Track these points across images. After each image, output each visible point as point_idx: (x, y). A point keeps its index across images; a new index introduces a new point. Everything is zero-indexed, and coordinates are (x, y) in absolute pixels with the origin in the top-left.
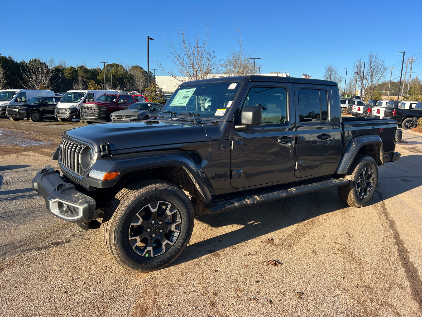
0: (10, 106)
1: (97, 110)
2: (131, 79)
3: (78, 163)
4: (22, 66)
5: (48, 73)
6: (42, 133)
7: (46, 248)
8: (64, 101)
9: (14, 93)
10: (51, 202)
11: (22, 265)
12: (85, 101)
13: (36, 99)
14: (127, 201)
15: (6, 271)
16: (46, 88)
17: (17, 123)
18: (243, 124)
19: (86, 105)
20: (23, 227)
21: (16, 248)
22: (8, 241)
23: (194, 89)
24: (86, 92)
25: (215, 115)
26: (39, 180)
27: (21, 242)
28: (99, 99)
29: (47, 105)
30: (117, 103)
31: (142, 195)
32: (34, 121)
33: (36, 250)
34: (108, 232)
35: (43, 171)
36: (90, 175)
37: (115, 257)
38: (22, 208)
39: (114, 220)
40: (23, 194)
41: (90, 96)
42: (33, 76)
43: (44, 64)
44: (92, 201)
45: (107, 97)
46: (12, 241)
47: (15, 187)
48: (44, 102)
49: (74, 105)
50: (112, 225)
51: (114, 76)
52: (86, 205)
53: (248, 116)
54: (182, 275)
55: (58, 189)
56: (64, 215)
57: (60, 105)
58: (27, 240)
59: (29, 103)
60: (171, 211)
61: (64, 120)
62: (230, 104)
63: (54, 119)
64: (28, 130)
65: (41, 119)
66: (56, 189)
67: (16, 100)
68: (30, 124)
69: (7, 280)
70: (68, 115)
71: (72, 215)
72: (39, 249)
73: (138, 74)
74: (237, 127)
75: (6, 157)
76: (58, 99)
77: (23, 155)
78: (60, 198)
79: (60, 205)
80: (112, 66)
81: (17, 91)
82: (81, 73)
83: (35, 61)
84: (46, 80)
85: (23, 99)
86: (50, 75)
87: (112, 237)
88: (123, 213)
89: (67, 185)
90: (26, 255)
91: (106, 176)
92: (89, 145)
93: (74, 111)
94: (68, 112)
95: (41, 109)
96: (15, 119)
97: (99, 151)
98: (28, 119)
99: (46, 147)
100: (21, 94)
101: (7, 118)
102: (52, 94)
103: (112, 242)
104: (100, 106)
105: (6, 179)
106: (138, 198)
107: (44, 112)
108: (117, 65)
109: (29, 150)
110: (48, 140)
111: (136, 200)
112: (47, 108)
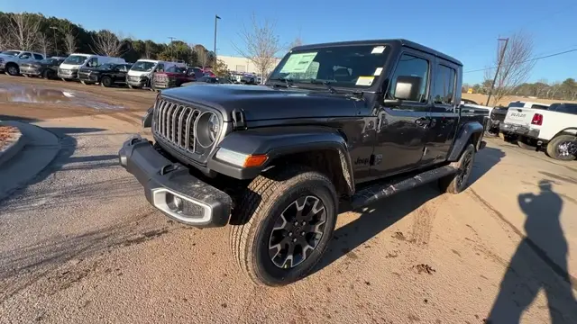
0: (82, 70)
1: (167, 80)
2: (195, 56)
3: (191, 136)
4: (93, 35)
5: (118, 43)
6: (114, 98)
7: (138, 241)
8: (135, 69)
9: (85, 58)
10: (155, 192)
11: (108, 271)
12: (155, 71)
13: (108, 65)
14: (271, 198)
15: (84, 281)
16: (116, 56)
17: (89, 86)
18: (396, 98)
19: (157, 75)
20: (104, 206)
21: (98, 240)
22: (86, 228)
23: (316, 54)
24: (156, 62)
25: (357, 84)
26: (128, 152)
27: (103, 230)
28: (168, 70)
29: (118, 71)
30: (186, 75)
31: (291, 188)
32: (106, 86)
33: (127, 245)
34: (245, 242)
35: (134, 141)
36: (217, 156)
37: (250, 274)
38: (100, 180)
39: (254, 225)
40: (101, 162)
41: (160, 66)
42: (104, 44)
43: (113, 35)
44: (227, 198)
45: (177, 69)
46: (91, 228)
47: (91, 153)
48: (115, 68)
49: (145, 73)
50: (250, 231)
51: (179, 53)
52: (217, 204)
53: (403, 88)
54: (329, 290)
55: (165, 173)
56: (176, 212)
57: (131, 73)
58: (111, 229)
59: (100, 68)
60: (317, 208)
61: (134, 87)
62: (378, 71)
63: (124, 86)
64: (100, 94)
65: (112, 85)
66: (160, 172)
67: (88, 65)
68: (102, 88)
69: (88, 302)
70: (139, 83)
71: (189, 215)
72: (128, 243)
73: (200, 53)
74: (386, 101)
75: (78, 118)
76: (129, 67)
77: (98, 118)
78: (169, 187)
79: (169, 198)
80: (177, 43)
81: (88, 56)
82: (148, 47)
83: (104, 31)
84: (116, 50)
85: (95, 64)
86: (120, 45)
87: (250, 249)
88: (266, 215)
89: (176, 167)
90: (113, 253)
91: (249, 161)
92: (211, 111)
93: (144, 79)
94: (139, 80)
95: (113, 75)
96: (87, 83)
97: (231, 121)
98: (100, 84)
99: (121, 111)
100: (92, 60)
101: (79, 82)
102: (123, 62)
103: (249, 255)
104: (170, 76)
105: (80, 142)
106: (286, 193)
107: (116, 78)
108: (182, 43)
109: (104, 113)
110: (122, 105)
111: (284, 195)
112: (118, 75)
